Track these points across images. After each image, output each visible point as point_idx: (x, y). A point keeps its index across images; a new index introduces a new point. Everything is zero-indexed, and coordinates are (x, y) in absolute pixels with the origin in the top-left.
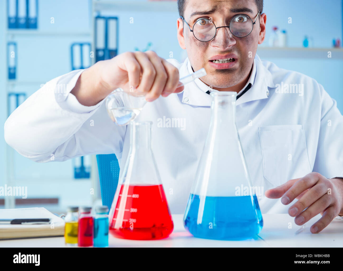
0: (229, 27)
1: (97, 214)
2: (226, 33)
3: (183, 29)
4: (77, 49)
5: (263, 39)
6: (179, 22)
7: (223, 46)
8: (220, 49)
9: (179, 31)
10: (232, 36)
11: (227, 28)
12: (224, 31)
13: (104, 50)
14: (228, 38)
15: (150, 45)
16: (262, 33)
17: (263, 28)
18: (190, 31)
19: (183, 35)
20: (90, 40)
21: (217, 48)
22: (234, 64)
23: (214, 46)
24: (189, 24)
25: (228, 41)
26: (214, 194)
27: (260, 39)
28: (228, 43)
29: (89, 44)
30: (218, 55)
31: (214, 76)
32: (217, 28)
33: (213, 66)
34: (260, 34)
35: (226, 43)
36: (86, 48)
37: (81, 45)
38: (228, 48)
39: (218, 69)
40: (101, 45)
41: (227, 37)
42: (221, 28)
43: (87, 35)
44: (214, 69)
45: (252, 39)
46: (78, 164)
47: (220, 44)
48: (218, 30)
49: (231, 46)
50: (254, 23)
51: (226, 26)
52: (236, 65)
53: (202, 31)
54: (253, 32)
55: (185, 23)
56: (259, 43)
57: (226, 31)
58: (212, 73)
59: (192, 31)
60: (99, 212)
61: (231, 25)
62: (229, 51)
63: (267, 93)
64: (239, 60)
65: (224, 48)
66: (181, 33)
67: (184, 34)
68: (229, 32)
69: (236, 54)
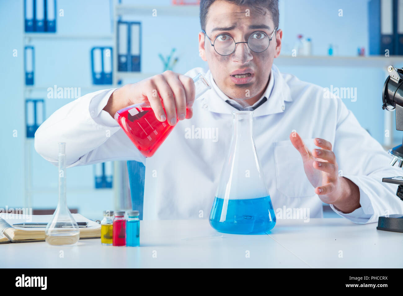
0: (247, 43)
1: (129, 217)
2: (244, 49)
3: (204, 42)
4: (97, 53)
5: (278, 53)
6: (200, 36)
7: (242, 60)
8: (240, 63)
9: (200, 44)
10: (250, 51)
11: (246, 44)
12: (243, 46)
13: (126, 56)
14: (247, 54)
15: (174, 50)
16: (278, 48)
17: (278, 43)
18: (211, 45)
19: (204, 48)
20: (113, 44)
21: (236, 62)
22: (251, 79)
23: (234, 61)
24: (211, 38)
25: (246, 56)
26: (235, 198)
27: (276, 54)
28: (247, 58)
29: (111, 49)
30: (238, 70)
31: (233, 90)
32: (236, 44)
33: (233, 81)
34: (276, 49)
35: (244, 58)
36: (107, 53)
37: (102, 49)
38: (246, 63)
39: (237, 84)
40: (123, 50)
41: (246, 52)
42: (240, 44)
43: (109, 38)
44: (234, 84)
45: (268, 55)
46: (99, 173)
47: (239, 59)
48: (237, 45)
49: (249, 61)
50: (270, 40)
51: (245, 41)
52: (253, 79)
53: (222, 46)
54: (270, 48)
55: (206, 37)
56: (275, 57)
57: (245, 47)
58: (232, 87)
59: (213, 45)
60: (131, 215)
61: (249, 40)
62: (247, 66)
63: (283, 107)
64: (255, 75)
65: (243, 63)
66: (203, 46)
67: (206, 47)
68: (247, 47)
69: (253, 69)
